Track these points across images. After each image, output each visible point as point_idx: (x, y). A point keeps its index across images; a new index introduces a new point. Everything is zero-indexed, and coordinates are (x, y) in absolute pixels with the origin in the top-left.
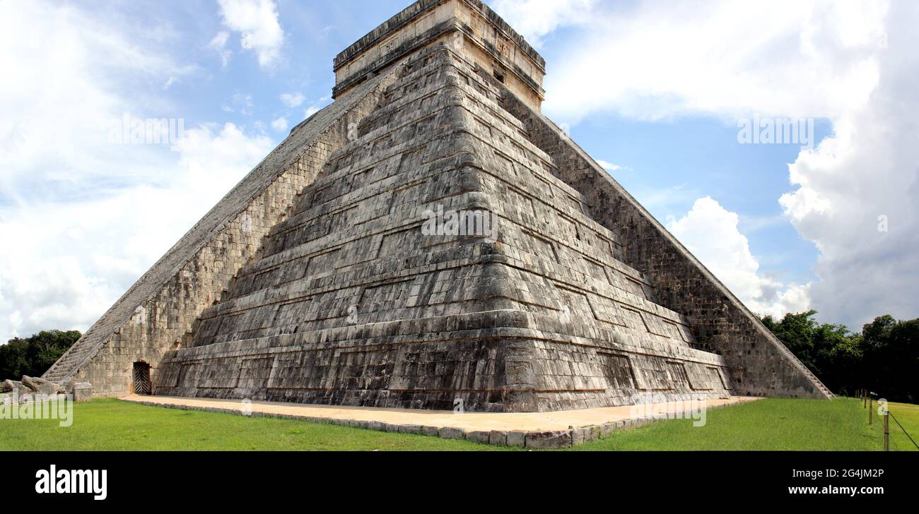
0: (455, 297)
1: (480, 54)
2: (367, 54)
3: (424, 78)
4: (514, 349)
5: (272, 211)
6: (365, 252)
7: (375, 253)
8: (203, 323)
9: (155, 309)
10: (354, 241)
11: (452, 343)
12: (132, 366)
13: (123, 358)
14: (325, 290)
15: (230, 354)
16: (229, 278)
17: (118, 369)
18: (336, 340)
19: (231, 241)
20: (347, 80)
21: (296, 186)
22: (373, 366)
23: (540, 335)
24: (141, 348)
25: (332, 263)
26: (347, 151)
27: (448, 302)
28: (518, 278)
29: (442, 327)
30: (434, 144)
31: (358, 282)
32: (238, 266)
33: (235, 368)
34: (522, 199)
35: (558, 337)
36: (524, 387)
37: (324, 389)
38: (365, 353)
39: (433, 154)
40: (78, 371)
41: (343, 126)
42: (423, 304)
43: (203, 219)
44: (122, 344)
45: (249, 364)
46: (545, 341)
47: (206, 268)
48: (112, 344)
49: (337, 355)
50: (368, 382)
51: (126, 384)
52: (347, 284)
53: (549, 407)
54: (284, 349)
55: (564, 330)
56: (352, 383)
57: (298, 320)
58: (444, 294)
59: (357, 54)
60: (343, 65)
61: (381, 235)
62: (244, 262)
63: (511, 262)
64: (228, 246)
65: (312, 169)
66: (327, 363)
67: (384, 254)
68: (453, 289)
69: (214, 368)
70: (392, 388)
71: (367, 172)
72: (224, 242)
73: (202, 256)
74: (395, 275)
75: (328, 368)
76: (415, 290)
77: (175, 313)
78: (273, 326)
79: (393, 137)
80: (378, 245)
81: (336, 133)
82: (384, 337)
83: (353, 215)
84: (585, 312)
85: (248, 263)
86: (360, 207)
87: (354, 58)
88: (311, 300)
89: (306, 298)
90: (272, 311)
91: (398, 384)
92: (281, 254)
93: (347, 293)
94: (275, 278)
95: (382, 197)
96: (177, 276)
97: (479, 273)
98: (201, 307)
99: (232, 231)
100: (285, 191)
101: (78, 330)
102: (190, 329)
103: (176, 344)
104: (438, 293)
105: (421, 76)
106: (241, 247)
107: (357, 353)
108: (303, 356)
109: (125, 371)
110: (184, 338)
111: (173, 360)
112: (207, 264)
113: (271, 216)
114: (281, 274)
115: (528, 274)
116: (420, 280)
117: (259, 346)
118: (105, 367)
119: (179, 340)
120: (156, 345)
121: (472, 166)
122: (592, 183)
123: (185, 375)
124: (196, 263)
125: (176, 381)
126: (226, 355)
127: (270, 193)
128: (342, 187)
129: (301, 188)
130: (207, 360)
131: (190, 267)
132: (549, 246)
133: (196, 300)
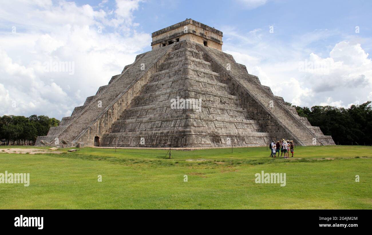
0: (180, 125)
1: (199, 37)
2: (163, 35)
4: (188, 136)
5: (135, 92)
6: (162, 111)
7: (165, 111)
8: (115, 125)
9: (101, 121)
10: (159, 107)
11: (178, 135)
12: (94, 138)
13: (92, 135)
14: (153, 121)
15: (128, 136)
16: (122, 112)
17: (90, 138)
18: (156, 134)
19: (123, 101)
20: (156, 41)
21: (142, 84)
24: (97, 132)
25: (154, 112)
26: (157, 75)
28: (193, 121)
31: (161, 120)
32: (124, 108)
33: (130, 139)
35: (198, 134)
36: (190, 143)
40: (79, 139)
41: (155, 67)
42: (174, 126)
44: (92, 131)
45: (134, 138)
46: (195, 135)
47: (116, 109)
48: (89, 131)
49: (156, 137)
50: (163, 142)
51: (92, 143)
52: (158, 120)
55: (200, 132)
57: (146, 127)
59: (160, 34)
60: (155, 36)
61: (166, 107)
62: (126, 107)
63: (192, 118)
64: (122, 103)
65: (146, 79)
66: (154, 139)
67: (167, 112)
69: (123, 139)
71: (163, 85)
72: (121, 101)
74: (169, 119)
75: (154, 140)
76: (173, 123)
77: (107, 122)
78: (139, 128)
79: (170, 74)
80: (165, 109)
82: (166, 134)
83: (159, 98)
84: (212, 126)
86: (161, 97)
87: (158, 35)
88: (149, 123)
89: (147, 122)
90: (138, 125)
91: (169, 143)
92: (139, 107)
93: (158, 122)
94: (137, 114)
95: (166, 95)
96: (108, 111)
98: (114, 120)
100: (139, 86)
102: (111, 127)
103: (107, 131)
106: (125, 103)
107: (161, 137)
108: (149, 137)
109: (92, 139)
110: (109, 130)
111: (107, 136)
114: (139, 113)
117: (137, 134)
118: (87, 138)
119: (108, 130)
120: (101, 132)
122: (230, 80)
123: (112, 141)
124: (113, 108)
125: (109, 142)
126: (126, 136)
130: (120, 137)
131: (111, 108)
132: (207, 108)
133: (113, 118)
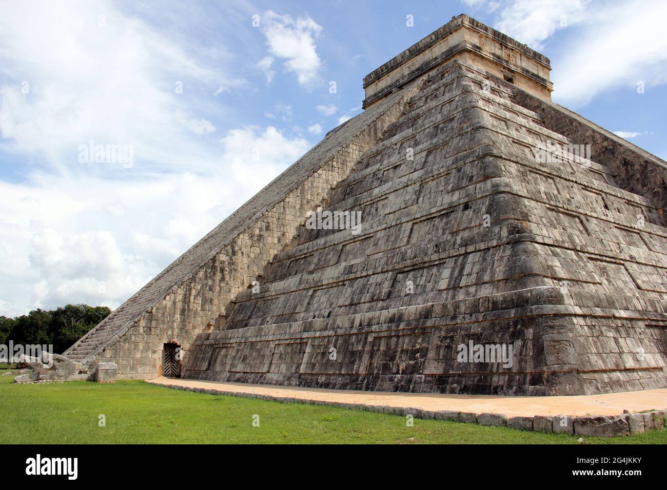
0: (486, 278)
1: (490, 65)
2: (391, 74)
3: (442, 89)
4: (552, 327)
5: (308, 202)
6: (396, 240)
7: (405, 240)
8: (236, 307)
9: (190, 290)
10: (385, 229)
11: (486, 324)
12: (162, 347)
13: (153, 339)
14: (358, 275)
15: (263, 339)
16: (264, 263)
17: (146, 349)
18: (369, 325)
19: (268, 228)
20: (375, 95)
21: (330, 181)
22: (407, 351)
23: (578, 310)
24: (173, 329)
25: (364, 250)
26: (377, 151)
27: (479, 283)
28: (548, 255)
29: (475, 308)
30: (455, 141)
31: (390, 268)
32: (273, 252)
33: (267, 352)
34: (544, 179)
35: (598, 312)
36: (566, 368)
37: (358, 375)
38: (398, 337)
39: (455, 149)
40: (104, 350)
41: (372, 131)
42: (454, 287)
43: (242, 207)
44: (154, 323)
45: (281, 348)
46: (584, 316)
47: (242, 253)
48: (143, 323)
49: (370, 339)
50: (403, 366)
51: (154, 366)
52: (379, 270)
53: (597, 388)
54: (318, 334)
55: (605, 303)
56: (386, 368)
57: (331, 305)
58: (474, 276)
59: (383, 75)
60: (372, 83)
61: (411, 223)
62: (280, 248)
63: (539, 239)
64: (264, 233)
65: (345, 166)
66: (360, 348)
67: (414, 240)
68: (483, 270)
69: (247, 352)
70: (427, 372)
71: (395, 168)
72: (261, 229)
73: (239, 242)
74: (426, 259)
75: (361, 353)
76: (446, 273)
77: (209, 295)
78: (307, 310)
79: (418, 137)
80: (408, 232)
81: (366, 136)
82: (417, 320)
83: (383, 205)
84: (625, 283)
85: (283, 250)
86: (390, 199)
87: (380, 78)
88: (344, 285)
89: (339, 283)
90: (306, 296)
91: (433, 368)
92: (315, 242)
93: (379, 278)
94: (310, 264)
95: (410, 189)
96: (214, 260)
97: (508, 252)
98: (235, 291)
99: (270, 220)
100: (320, 185)
101: (108, 307)
102: (224, 312)
103: (209, 326)
104: (470, 274)
105: (439, 88)
106: (277, 234)
107: (390, 337)
108: (336, 341)
109: (154, 352)
110: (218, 320)
111: (205, 343)
112: (244, 249)
113: (306, 207)
114: (315, 260)
115: (558, 250)
116: (450, 263)
117: (292, 331)
118: (133, 346)
119: (213, 322)
120: (189, 327)
121: (492, 155)
122: (613, 153)
123: (217, 358)
124: (233, 248)
125: (207, 363)
126: (258, 339)
127: (306, 187)
128: (372, 182)
129: (335, 183)
130: (240, 344)
131: (227, 251)
132: (577, 220)
133: (232, 283)
